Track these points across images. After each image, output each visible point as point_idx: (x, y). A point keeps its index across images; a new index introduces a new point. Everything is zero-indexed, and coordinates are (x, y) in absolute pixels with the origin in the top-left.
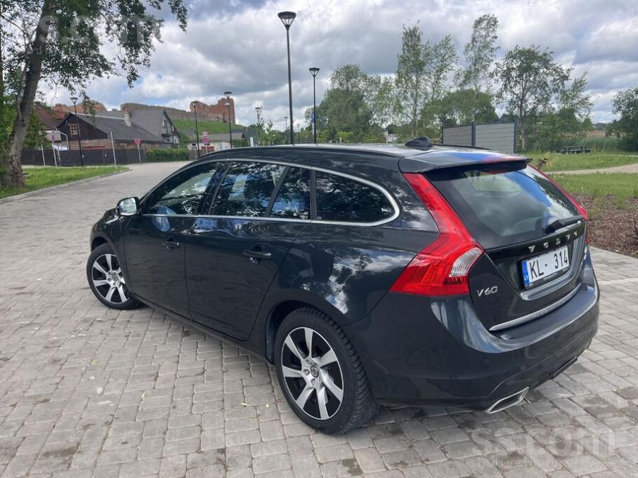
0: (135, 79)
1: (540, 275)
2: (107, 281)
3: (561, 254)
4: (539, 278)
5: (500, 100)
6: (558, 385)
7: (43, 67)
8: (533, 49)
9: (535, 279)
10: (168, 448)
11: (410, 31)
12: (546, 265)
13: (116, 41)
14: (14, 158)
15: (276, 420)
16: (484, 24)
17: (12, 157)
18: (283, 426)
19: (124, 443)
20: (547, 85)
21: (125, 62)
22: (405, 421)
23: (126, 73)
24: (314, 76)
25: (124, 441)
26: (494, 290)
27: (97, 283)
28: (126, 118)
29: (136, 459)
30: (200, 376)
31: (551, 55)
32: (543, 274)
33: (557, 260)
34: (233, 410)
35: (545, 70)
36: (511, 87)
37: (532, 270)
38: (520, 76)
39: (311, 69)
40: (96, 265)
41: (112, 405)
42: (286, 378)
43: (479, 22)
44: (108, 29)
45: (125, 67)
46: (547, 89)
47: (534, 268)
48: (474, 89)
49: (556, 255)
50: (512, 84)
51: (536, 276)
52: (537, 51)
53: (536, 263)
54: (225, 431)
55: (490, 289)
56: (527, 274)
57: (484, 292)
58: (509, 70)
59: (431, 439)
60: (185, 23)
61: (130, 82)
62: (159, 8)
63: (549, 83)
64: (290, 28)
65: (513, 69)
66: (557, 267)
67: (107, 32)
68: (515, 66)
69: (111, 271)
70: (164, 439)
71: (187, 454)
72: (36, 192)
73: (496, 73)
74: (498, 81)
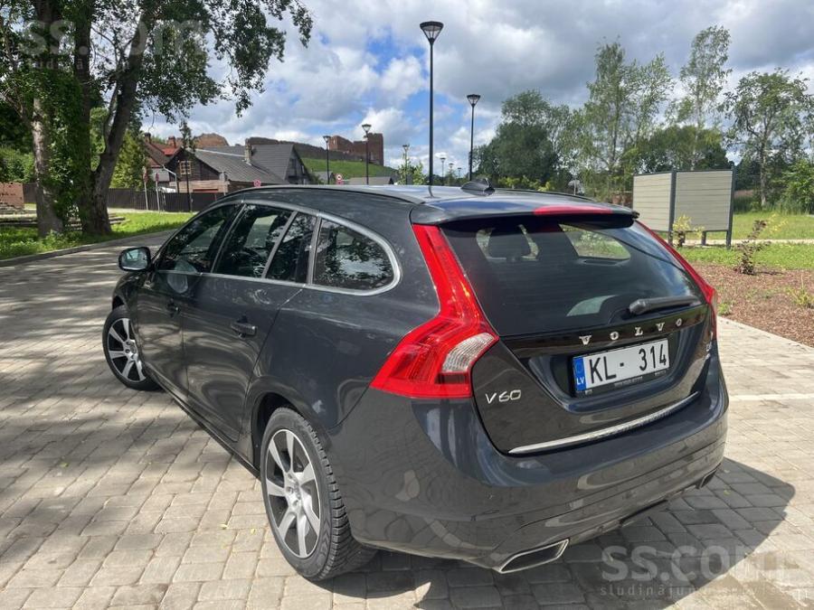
0: (246, 107)
1: (608, 378)
2: (123, 352)
3: (652, 350)
4: (605, 382)
5: (733, 141)
6: (665, 539)
7: (138, 89)
8: (779, 74)
9: (597, 383)
10: (100, 574)
11: (609, 49)
12: (622, 365)
13: (226, 59)
14: (98, 198)
15: (254, 551)
16: (709, 41)
17: (96, 197)
18: (259, 560)
19: (52, 562)
20: (799, 123)
21: (237, 85)
22: (424, 569)
23: (237, 99)
24: (473, 105)
25: (53, 559)
26: (515, 395)
27: (114, 354)
28: (247, 154)
29: (56, 584)
30: (190, 484)
31: (806, 82)
32: (614, 376)
33: (644, 358)
34: (207, 533)
35: (797, 102)
36: (748, 124)
37: (594, 369)
38: (761, 110)
39: (469, 97)
40: (113, 332)
41: (63, 511)
42: (270, 496)
43: (702, 37)
44: (219, 44)
45: (237, 92)
46: (799, 128)
47: (597, 367)
48: (696, 125)
49: (642, 351)
50: (750, 120)
51: (601, 380)
52: (785, 76)
53: (602, 361)
54: (181, 560)
55: (508, 394)
56: (583, 375)
57: (497, 397)
58: (747, 100)
59: (449, 599)
60: (308, 37)
61: (239, 110)
62: (281, 19)
63: (801, 120)
64: (435, 43)
65: (752, 100)
66: (643, 369)
67: (216, 49)
68: (754, 96)
69: (129, 340)
70: (102, 563)
71: (119, 586)
72: (120, 241)
73: (728, 106)
74: (730, 115)
